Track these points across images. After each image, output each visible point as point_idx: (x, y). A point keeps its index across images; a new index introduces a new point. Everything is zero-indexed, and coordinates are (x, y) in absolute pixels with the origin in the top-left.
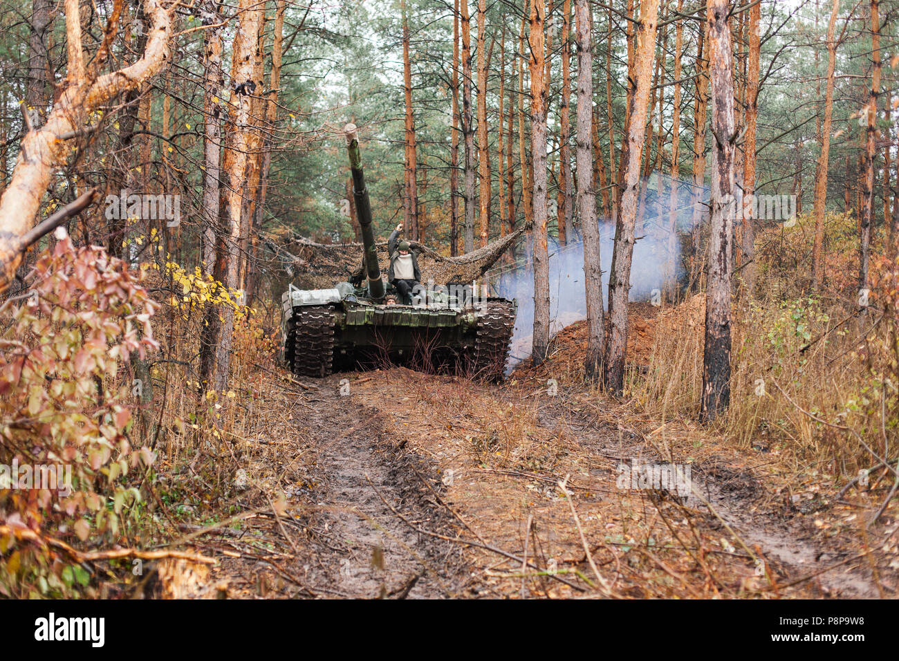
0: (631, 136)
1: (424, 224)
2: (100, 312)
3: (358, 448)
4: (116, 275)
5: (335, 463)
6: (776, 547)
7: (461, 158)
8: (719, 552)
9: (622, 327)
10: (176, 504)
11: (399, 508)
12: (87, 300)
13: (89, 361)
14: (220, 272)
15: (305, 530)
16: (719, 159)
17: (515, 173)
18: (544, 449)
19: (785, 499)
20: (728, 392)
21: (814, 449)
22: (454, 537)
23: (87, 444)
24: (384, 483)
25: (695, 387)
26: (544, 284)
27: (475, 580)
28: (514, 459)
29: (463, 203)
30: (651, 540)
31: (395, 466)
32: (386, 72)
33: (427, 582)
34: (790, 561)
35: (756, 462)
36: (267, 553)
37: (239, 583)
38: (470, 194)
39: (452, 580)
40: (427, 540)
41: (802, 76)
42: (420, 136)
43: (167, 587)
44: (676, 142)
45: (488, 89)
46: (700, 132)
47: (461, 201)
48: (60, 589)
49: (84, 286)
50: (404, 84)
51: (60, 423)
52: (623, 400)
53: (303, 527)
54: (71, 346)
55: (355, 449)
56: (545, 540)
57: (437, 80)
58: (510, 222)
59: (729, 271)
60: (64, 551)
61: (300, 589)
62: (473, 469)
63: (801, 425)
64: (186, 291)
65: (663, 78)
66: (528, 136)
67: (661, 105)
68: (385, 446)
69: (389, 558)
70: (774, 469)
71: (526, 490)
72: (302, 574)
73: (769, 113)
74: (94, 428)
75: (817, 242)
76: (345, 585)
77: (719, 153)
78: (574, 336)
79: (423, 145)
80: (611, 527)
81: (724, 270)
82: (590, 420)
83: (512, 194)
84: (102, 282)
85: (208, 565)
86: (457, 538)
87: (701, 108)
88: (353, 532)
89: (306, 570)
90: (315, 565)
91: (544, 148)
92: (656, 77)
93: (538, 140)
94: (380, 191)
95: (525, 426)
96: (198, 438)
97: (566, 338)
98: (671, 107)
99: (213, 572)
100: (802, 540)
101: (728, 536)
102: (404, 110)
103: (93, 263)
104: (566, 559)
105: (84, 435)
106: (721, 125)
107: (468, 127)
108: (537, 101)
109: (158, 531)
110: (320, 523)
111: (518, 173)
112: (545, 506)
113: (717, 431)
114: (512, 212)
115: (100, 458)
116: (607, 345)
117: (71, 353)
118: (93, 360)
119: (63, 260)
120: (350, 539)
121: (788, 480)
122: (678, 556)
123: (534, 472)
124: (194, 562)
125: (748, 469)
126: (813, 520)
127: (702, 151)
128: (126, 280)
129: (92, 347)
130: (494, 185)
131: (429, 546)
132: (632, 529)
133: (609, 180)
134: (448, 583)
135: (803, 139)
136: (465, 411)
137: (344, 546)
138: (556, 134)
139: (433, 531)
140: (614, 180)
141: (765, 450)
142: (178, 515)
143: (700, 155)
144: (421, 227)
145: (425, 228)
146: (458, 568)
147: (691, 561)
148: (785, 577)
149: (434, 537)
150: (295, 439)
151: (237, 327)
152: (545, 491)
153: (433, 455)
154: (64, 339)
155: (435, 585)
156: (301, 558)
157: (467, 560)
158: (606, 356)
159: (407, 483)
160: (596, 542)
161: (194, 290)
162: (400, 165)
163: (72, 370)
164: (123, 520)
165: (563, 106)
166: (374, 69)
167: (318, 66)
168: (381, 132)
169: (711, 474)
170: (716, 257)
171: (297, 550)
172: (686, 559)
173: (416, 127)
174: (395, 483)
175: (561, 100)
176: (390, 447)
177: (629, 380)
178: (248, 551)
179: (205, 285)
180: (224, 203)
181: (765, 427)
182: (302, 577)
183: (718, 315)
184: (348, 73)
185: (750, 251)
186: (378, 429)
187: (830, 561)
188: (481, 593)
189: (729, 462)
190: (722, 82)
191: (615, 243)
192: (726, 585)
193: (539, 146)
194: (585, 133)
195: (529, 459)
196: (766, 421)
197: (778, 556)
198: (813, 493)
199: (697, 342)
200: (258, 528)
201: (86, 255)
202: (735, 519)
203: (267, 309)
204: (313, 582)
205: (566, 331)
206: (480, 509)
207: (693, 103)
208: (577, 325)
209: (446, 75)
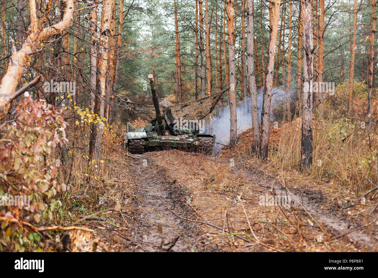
0: (270, 51)
1: (185, 89)
2: (44, 127)
3: (156, 183)
4: (50, 112)
5: (146, 190)
6: (331, 223)
7: (199, 61)
8: (307, 225)
9: (267, 131)
10: (79, 207)
11: (172, 208)
12: (38, 122)
13: (39, 148)
14: (97, 110)
15: (133, 218)
16: (307, 60)
17: (223, 67)
18: (234, 183)
19: (335, 203)
20: (312, 158)
21: (348, 182)
22: (195, 220)
23: (39, 182)
24: (167, 198)
25: (298, 156)
26: (234, 114)
27: (204, 238)
28: (221, 187)
29: (201, 80)
30: (278, 220)
31: (171, 191)
32: (168, 25)
33: (183, 239)
34: (337, 229)
35: (323, 187)
36: (116, 227)
37: (104, 240)
38: (203, 76)
39: (194, 238)
40: (184, 221)
41: (343, 25)
42: (182, 52)
43: (73, 242)
44: (290, 53)
45: (210, 32)
46: (300, 49)
47: (199, 79)
48: (28, 243)
49: (36, 116)
50: (175, 30)
51: (27, 174)
52: (267, 162)
53: (132, 217)
54: (32, 141)
55: (155, 184)
56: (233, 221)
57: (189, 28)
58: (221, 88)
59: (312, 107)
60: (30, 227)
61: (130, 242)
62: (204, 192)
63: (343, 172)
64: (82, 118)
65: (284, 26)
66: (227, 51)
67: (284, 38)
68: (167, 182)
69: (168, 229)
70: (331, 190)
71: (226, 200)
72: (131, 236)
73: (329, 40)
74: (42, 175)
75: (350, 94)
76: (149, 241)
77: (307, 57)
78: (247, 135)
79: (183, 56)
80: (261, 215)
81: (310, 107)
82: (254, 170)
83: (221, 76)
84: (44, 114)
85: (91, 232)
86: (197, 220)
87: (300, 38)
88: (153, 218)
89: (133, 234)
90: (136, 232)
91: (234, 56)
92: (282, 26)
93: (231, 53)
94: (166, 76)
95: (226, 173)
96: (88, 180)
97: (244, 136)
98: (288, 38)
99: (94, 235)
100: (342, 220)
101: (310, 219)
102: (175, 41)
103: (40, 107)
104: (242, 229)
105: (37, 179)
106: (307, 45)
107: (202, 48)
108: (230, 36)
109: (71, 219)
110: (139, 215)
111: (224, 67)
112: (233, 206)
113: (307, 174)
114: (221, 83)
115: (45, 188)
116: (261, 139)
117: (32, 144)
118: (41, 147)
119: (28, 106)
120: (152, 221)
121: (337, 195)
122: (289, 227)
123: (229, 193)
124: (85, 231)
125: (320, 190)
126: (347, 211)
127: (301, 57)
128: (54, 113)
129: (40, 142)
130: (213, 72)
131: (185, 224)
132: (270, 216)
133: (262, 69)
134: (192, 239)
135: (344, 51)
136: (201, 168)
137: (149, 224)
138: (239, 51)
139: (187, 218)
140: (264, 69)
141: (327, 182)
142: (79, 212)
143: (300, 59)
144: (183, 90)
145: (185, 91)
146: (197, 233)
147: (295, 229)
148: (334, 235)
149: (187, 220)
150: (129, 180)
151: (105, 133)
152: (234, 200)
153: (187, 186)
154: (29, 138)
155: (187, 240)
156: (131, 229)
157: (201, 229)
158: (260, 143)
159: (176, 198)
160: (255, 222)
161: (86, 118)
162: (174, 65)
163: (32, 151)
164: (55, 214)
165: (242, 39)
166: (162, 25)
167: (139, 24)
168: (166, 51)
169: (304, 192)
170: (306, 101)
171: (129, 226)
172: (292, 228)
173: (180, 48)
174: (171, 198)
175: (241, 36)
176: (169, 183)
177: (270, 153)
178: (108, 227)
179: (90, 116)
180: (98, 81)
181: (327, 172)
182: (131, 237)
183: (307, 126)
184: (151, 26)
185: (321, 99)
186: (164, 175)
187: (354, 229)
188: (206, 243)
189: (312, 187)
190: (308, 27)
191: (264, 96)
192: (309, 239)
193: (232, 55)
194: (251, 50)
195: (227, 187)
196: (328, 170)
197: (332, 227)
198: (347, 200)
199: (299, 137)
200: (113, 217)
201: (37, 103)
202: (314, 211)
203: (118, 126)
204: (135, 239)
205: (244, 133)
206: (207, 208)
207: (297, 37)
208: (248, 131)
209: (193, 26)
